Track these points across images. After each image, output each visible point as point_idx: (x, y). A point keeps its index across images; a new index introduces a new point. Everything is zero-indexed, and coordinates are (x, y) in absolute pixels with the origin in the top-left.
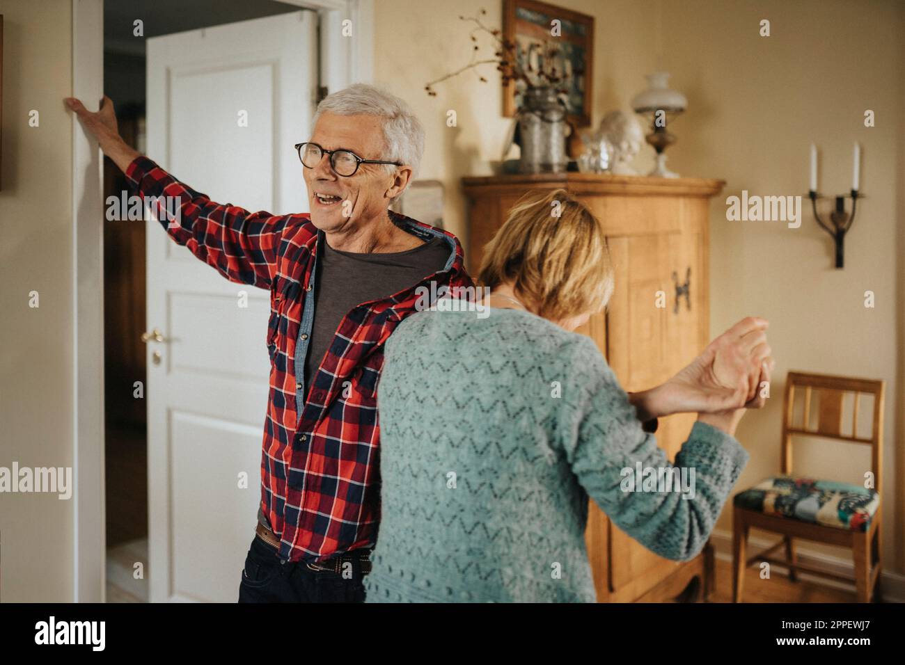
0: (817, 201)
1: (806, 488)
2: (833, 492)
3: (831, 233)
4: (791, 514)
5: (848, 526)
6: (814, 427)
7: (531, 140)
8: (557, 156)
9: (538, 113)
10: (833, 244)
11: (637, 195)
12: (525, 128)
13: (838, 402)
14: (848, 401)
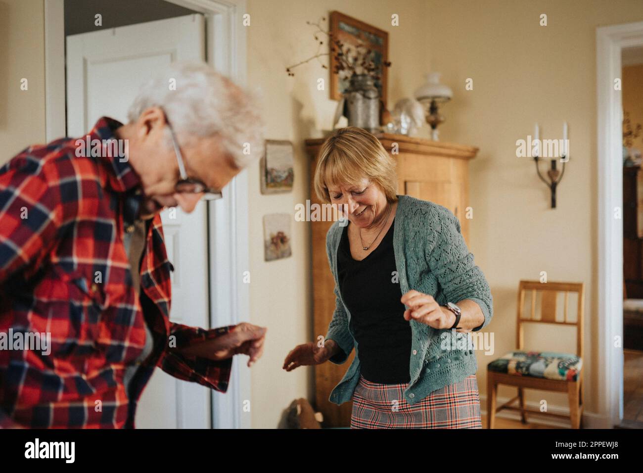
0: (539, 162)
1: (536, 357)
2: (553, 358)
3: (548, 184)
4: (526, 373)
5: (565, 378)
6: (538, 317)
7: (356, 112)
8: (373, 123)
9: (362, 92)
10: (549, 191)
11: (425, 153)
12: (352, 103)
13: (554, 298)
14: (560, 297)
